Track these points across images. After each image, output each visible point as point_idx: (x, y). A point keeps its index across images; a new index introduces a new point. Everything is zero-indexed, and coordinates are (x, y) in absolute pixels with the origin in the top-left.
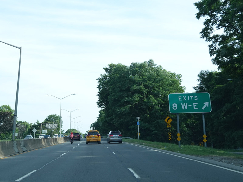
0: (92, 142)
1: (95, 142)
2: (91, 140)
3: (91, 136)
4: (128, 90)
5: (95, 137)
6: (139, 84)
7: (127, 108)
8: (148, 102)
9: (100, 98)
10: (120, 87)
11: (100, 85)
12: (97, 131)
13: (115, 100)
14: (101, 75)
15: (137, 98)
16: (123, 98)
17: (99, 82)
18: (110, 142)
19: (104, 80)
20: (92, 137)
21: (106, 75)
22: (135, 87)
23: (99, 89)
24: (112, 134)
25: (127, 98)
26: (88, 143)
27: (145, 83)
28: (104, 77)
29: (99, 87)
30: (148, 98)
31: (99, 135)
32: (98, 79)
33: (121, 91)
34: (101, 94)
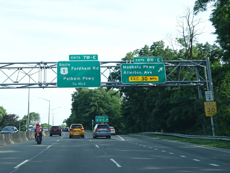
0: (75, 136)
1: (78, 136)
2: (74, 134)
3: (75, 129)
4: (88, 104)
5: (79, 131)
6: (95, 101)
7: (87, 114)
8: (99, 111)
9: (73, 107)
10: (84, 102)
11: (73, 98)
12: (80, 124)
13: (81, 109)
14: (74, 92)
15: (93, 109)
16: (86, 109)
17: (72, 96)
18: (96, 137)
19: (75, 95)
20: (75, 131)
21: (76, 92)
22: (92, 104)
23: (72, 101)
24: (98, 127)
25: (88, 109)
26: (71, 137)
27: (97, 101)
28: (76, 93)
29: (72, 100)
30: (99, 109)
31: (83, 128)
32: (72, 95)
33: (85, 105)
34: (73, 104)
